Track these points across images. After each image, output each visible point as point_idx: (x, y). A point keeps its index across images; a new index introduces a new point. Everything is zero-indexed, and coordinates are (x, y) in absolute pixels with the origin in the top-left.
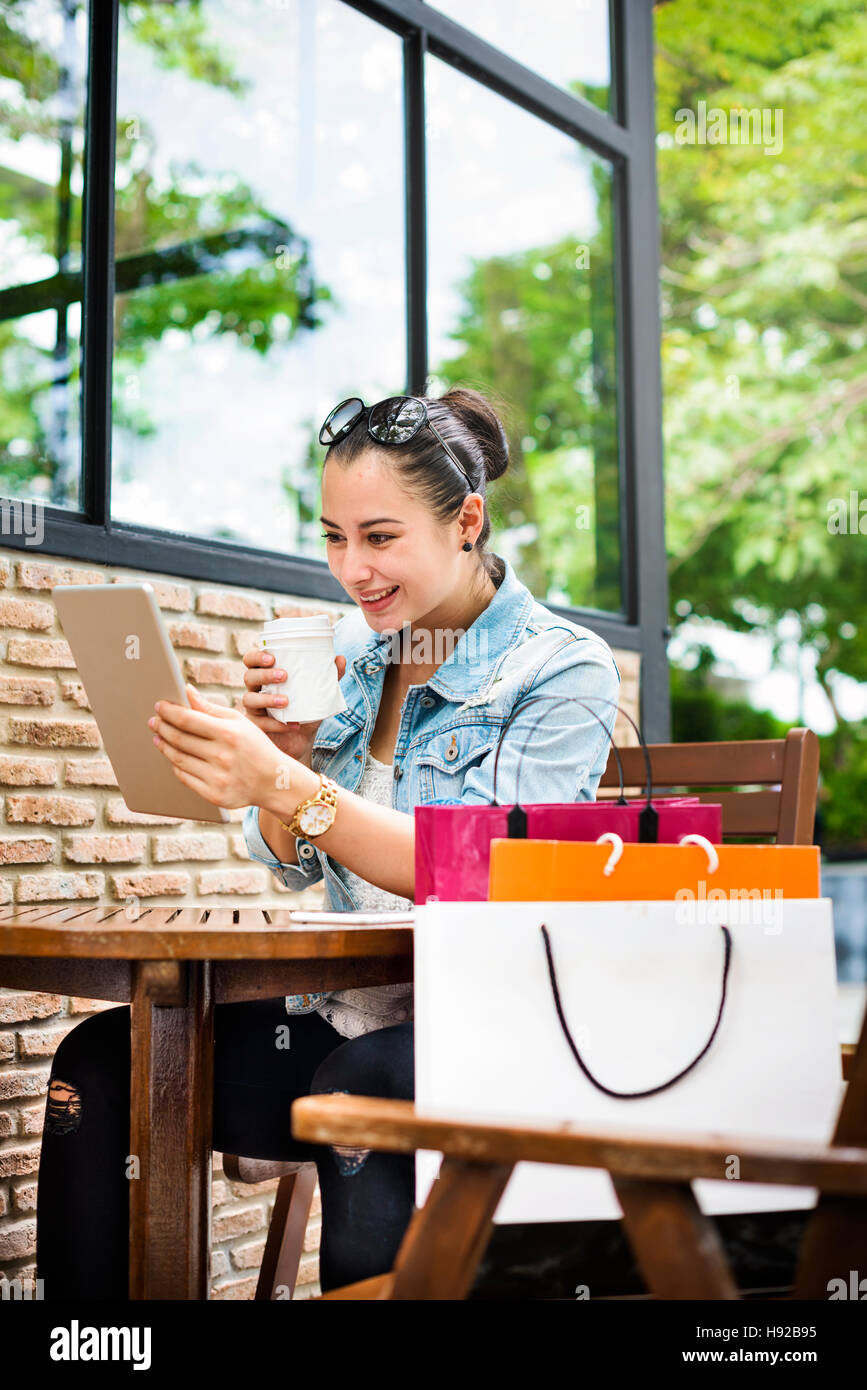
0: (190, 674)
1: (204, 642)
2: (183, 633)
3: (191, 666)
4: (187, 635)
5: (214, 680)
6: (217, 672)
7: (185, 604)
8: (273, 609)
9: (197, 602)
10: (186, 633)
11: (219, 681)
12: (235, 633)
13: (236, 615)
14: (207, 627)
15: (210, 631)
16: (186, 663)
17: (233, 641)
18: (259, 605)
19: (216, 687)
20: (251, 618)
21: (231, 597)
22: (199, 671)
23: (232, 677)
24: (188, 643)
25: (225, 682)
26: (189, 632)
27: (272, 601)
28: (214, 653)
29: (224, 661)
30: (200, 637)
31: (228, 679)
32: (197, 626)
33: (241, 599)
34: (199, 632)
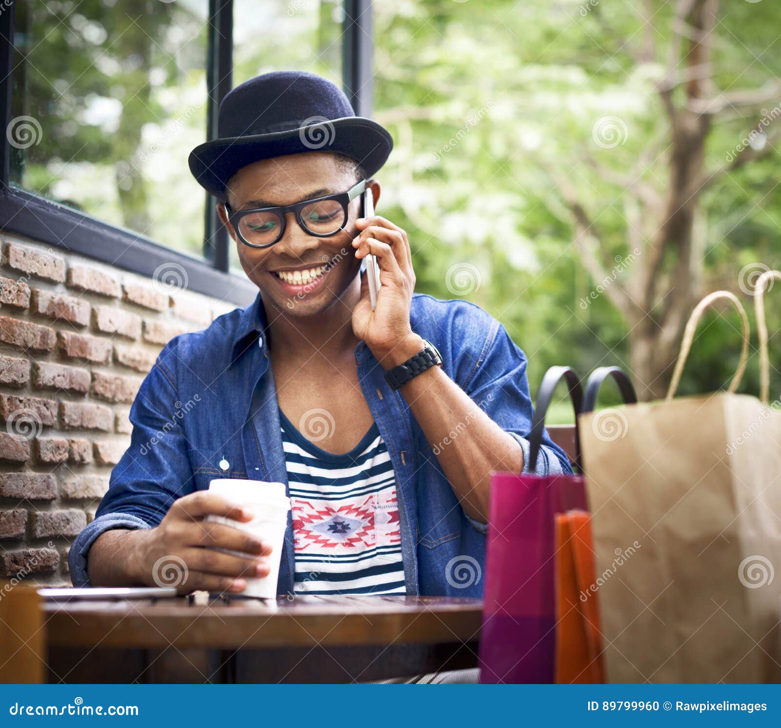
0: (62, 347)
1: (74, 315)
2: (59, 304)
3: (64, 338)
4: (62, 307)
5: (80, 354)
6: (83, 346)
7: (61, 276)
8: (123, 287)
9: (69, 273)
10: (62, 305)
11: (83, 355)
12: (95, 307)
13: (98, 290)
14: (76, 300)
15: (78, 304)
16: (59, 335)
17: (94, 315)
18: (114, 282)
19: (80, 361)
20: (108, 293)
21: (94, 272)
22: (70, 344)
23: (93, 351)
24: (61, 315)
25: (88, 357)
26: (63, 304)
27: (122, 278)
28: (79, 327)
29: (86, 335)
30: (71, 310)
31: (90, 354)
32: (69, 299)
33: (101, 274)
34: (71, 305)
